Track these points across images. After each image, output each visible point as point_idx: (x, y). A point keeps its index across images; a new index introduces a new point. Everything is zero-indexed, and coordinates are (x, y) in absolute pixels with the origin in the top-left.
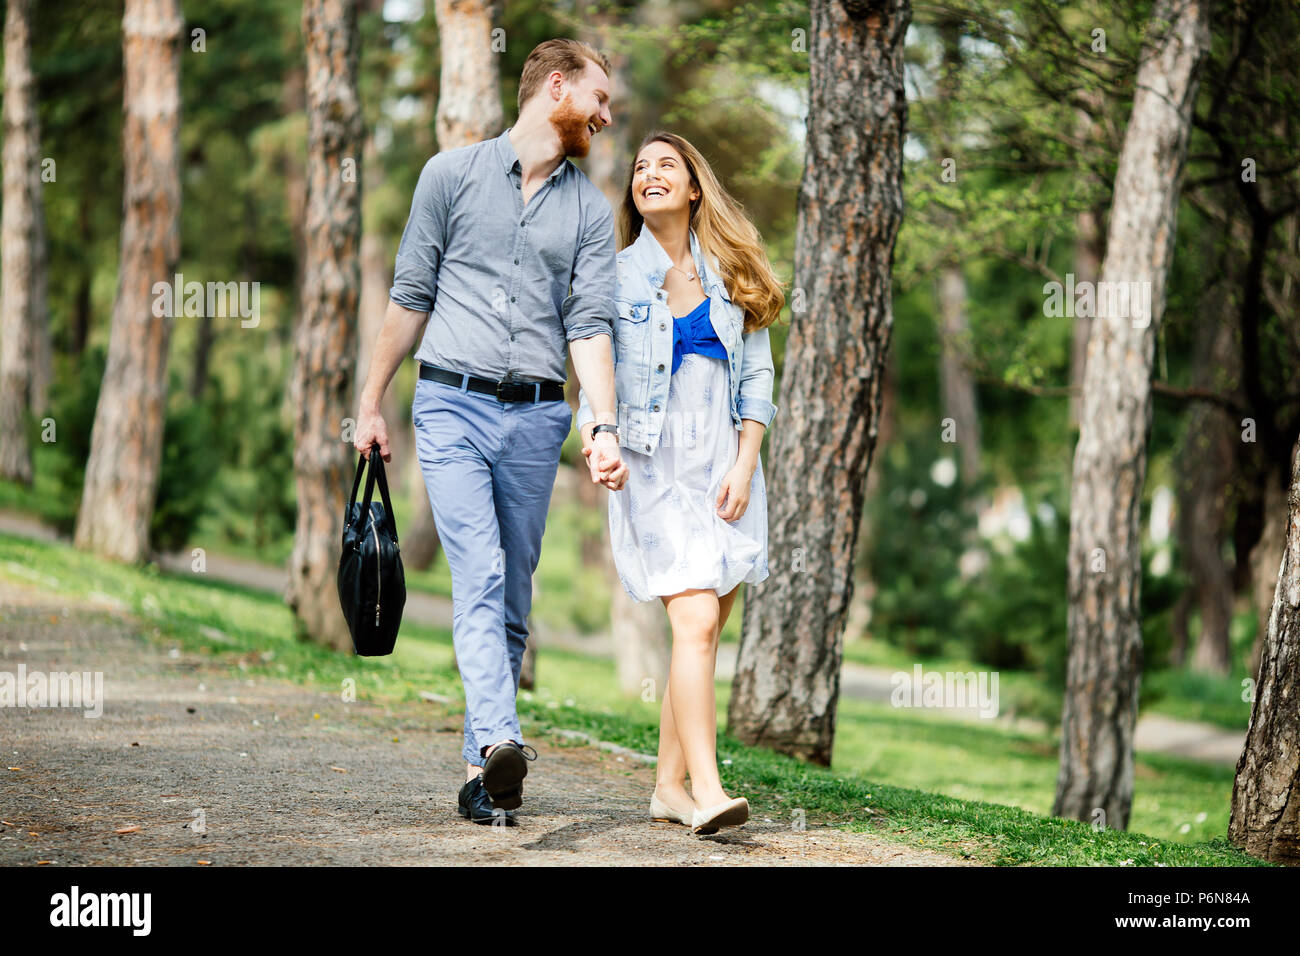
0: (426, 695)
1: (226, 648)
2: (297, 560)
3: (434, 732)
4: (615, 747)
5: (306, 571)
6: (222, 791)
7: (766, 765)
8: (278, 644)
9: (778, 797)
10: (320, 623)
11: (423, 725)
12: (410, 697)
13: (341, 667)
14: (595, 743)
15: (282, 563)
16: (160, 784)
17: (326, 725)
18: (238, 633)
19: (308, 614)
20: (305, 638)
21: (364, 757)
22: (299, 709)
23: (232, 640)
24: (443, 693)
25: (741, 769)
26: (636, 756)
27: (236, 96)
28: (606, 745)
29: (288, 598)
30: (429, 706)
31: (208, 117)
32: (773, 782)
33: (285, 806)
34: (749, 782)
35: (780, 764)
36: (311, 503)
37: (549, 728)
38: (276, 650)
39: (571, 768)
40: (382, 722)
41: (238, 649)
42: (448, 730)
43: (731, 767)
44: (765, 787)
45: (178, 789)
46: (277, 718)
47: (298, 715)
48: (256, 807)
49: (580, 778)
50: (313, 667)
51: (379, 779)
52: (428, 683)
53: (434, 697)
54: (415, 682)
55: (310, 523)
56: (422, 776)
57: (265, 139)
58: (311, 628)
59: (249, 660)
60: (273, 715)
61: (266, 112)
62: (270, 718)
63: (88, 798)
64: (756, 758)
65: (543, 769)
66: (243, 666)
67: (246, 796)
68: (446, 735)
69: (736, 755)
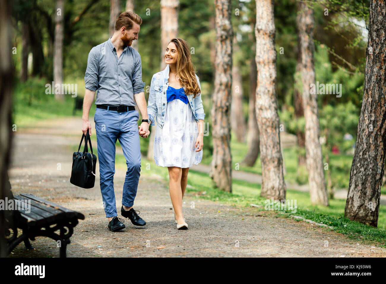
0: (252, 205)
1: (192, 190)
2: (213, 164)
3: (255, 217)
4: (310, 221)
5: (216, 167)
6: (190, 235)
7: (357, 227)
8: (207, 189)
9: (361, 237)
10: (220, 183)
11: (252, 214)
12: (247, 205)
13: (226, 196)
14: (304, 220)
15: (209, 164)
16: (171, 233)
17: (222, 214)
18: (195, 185)
19: (216, 180)
20: (216, 187)
21: (233, 224)
22: (213, 209)
23: (194, 188)
24: (257, 204)
25: (349, 228)
26: (317, 224)
27: (195, 25)
28: (308, 220)
29: (211, 175)
30: (253, 208)
31: (187, 32)
32: (359, 232)
33: (209, 240)
34: (352, 232)
35: (361, 226)
36: (218, 146)
37: (290, 215)
38: (207, 191)
39: (297, 228)
40: (239, 213)
41: (195, 191)
42: (259, 216)
43: (346, 227)
44: (357, 234)
45: (177, 234)
46: (207, 212)
47: (213, 211)
48: (201, 240)
49: (299, 231)
50: (218, 196)
51: (238, 231)
52: (253, 201)
53: (255, 205)
54: (249, 201)
55: (217, 152)
56: (251, 230)
57: (204, 37)
58: (217, 184)
59: (199, 194)
60: (206, 211)
61: (204, 30)
62: (205, 212)
63: (149, 237)
64: (354, 225)
65: (289, 228)
66: (197, 196)
67: (197, 237)
68: (258, 217)
69: (348, 224)
